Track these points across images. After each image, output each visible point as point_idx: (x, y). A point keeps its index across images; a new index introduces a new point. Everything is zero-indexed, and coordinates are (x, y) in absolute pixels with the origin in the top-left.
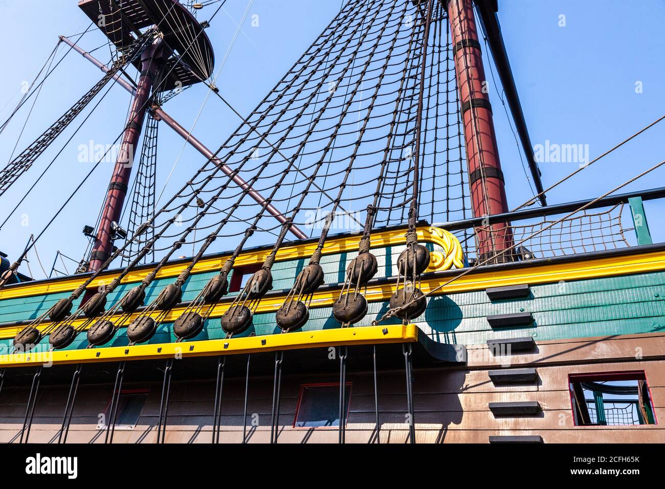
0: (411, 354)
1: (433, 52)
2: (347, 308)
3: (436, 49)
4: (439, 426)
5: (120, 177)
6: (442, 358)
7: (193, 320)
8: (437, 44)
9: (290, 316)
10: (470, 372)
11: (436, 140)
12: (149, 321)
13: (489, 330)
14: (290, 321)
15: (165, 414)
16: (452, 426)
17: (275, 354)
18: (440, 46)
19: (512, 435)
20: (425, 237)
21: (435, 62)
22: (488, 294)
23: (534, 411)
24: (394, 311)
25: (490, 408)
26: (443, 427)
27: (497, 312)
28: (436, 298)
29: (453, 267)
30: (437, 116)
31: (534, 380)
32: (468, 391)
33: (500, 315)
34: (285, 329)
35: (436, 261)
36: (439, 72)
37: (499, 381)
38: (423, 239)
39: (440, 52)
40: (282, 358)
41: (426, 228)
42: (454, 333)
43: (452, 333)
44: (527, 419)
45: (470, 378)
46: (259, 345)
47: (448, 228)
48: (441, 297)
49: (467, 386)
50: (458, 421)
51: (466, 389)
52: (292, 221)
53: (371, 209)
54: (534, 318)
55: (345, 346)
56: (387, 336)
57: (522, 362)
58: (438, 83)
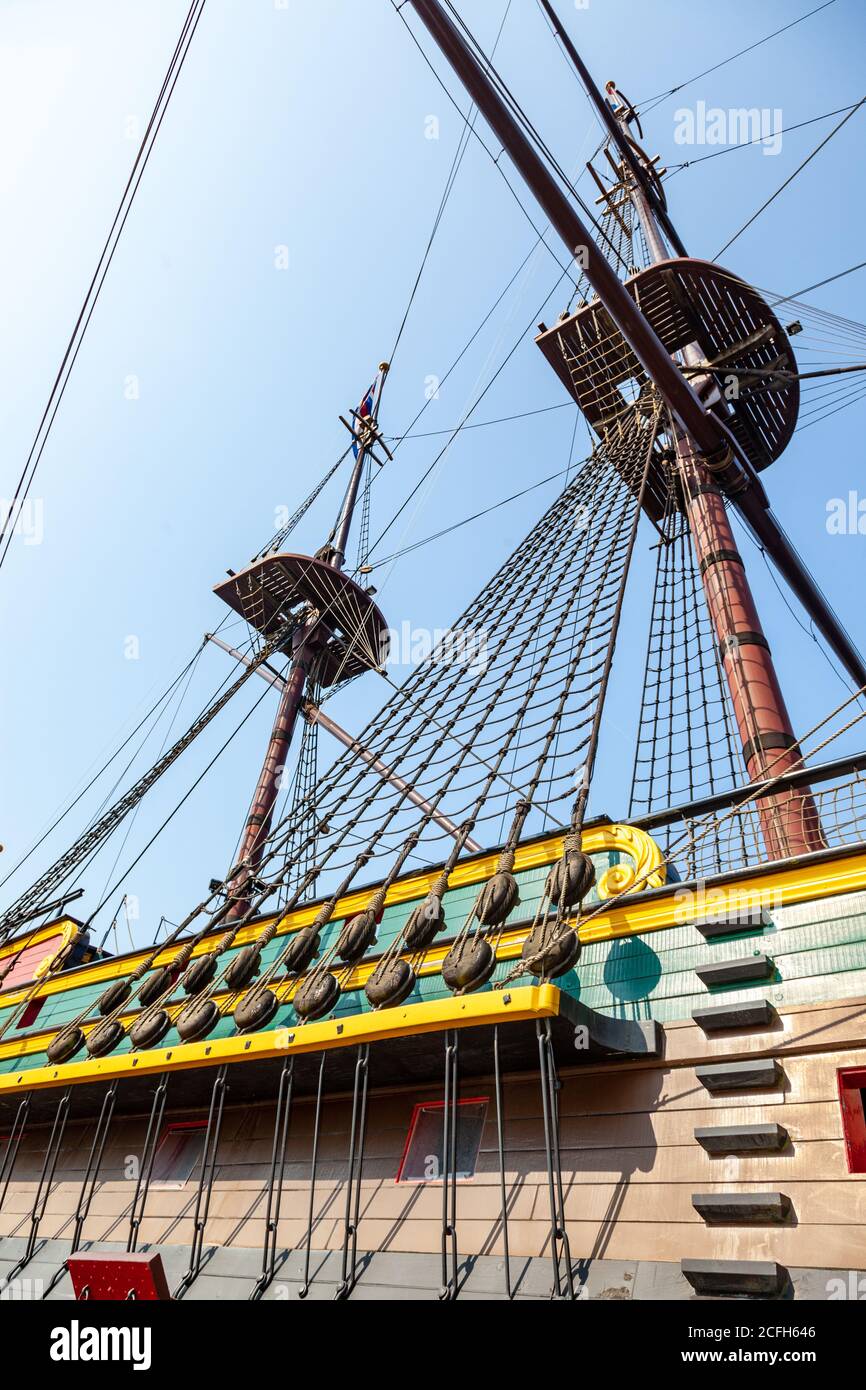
0: (551, 1038)
1: (684, 578)
2: (460, 964)
3: (688, 574)
4: (617, 1176)
5: (262, 806)
6: (620, 1047)
7: (259, 1000)
8: (688, 567)
9: (383, 984)
10: (672, 1071)
11: (705, 705)
12: (207, 1006)
13: (703, 993)
14: (381, 991)
15: (213, 1160)
16: (637, 1175)
17: (358, 1048)
18: (692, 570)
19: (740, 1192)
20: (607, 842)
21: (689, 592)
22: (696, 927)
23: (777, 1143)
24: (524, 964)
25: (697, 1139)
26: (623, 1178)
27: (716, 958)
28: (622, 942)
29: (649, 887)
30: (702, 669)
31: (776, 1082)
32: (668, 1106)
33: (723, 963)
34: (377, 1006)
35: (621, 879)
36: (696, 606)
37: (719, 1087)
38: (603, 845)
39: (693, 577)
40: (367, 1055)
41: (607, 828)
42: (648, 1001)
43: (645, 1001)
44: (764, 1160)
45: (673, 1083)
46: (332, 1035)
47: (645, 825)
48: (630, 941)
49: (664, 1097)
50: (647, 1166)
51: (664, 1103)
52: (418, 837)
53: (521, 805)
54: (777, 966)
55: (453, 1029)
56: (509, 1008)
57: (756, 1049)
58: (697, 621)
